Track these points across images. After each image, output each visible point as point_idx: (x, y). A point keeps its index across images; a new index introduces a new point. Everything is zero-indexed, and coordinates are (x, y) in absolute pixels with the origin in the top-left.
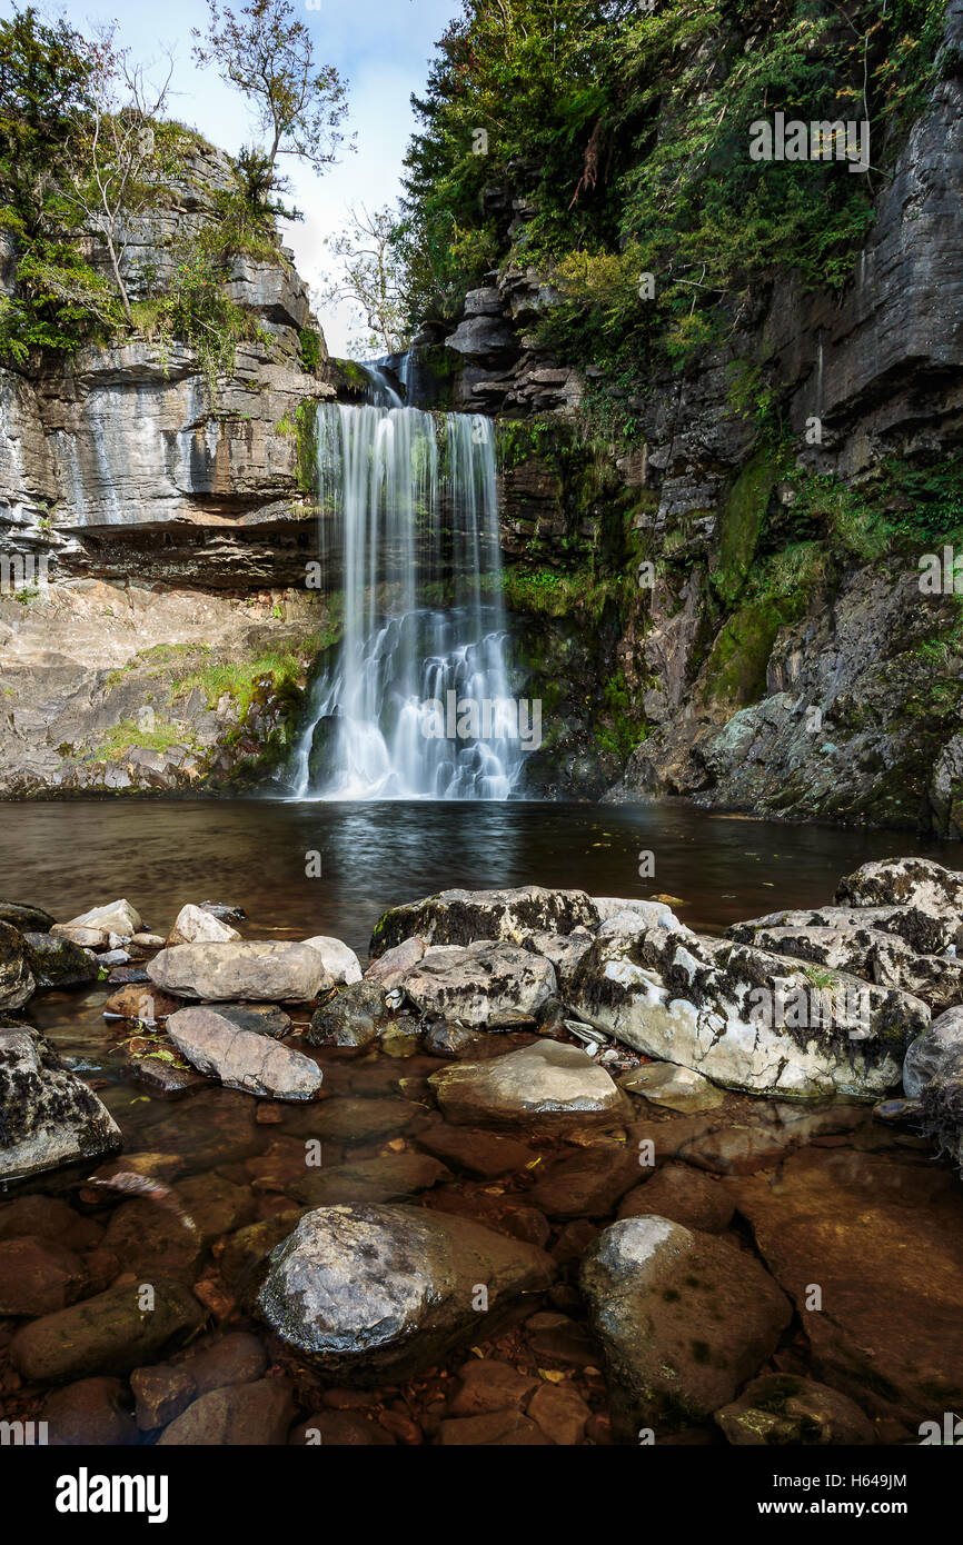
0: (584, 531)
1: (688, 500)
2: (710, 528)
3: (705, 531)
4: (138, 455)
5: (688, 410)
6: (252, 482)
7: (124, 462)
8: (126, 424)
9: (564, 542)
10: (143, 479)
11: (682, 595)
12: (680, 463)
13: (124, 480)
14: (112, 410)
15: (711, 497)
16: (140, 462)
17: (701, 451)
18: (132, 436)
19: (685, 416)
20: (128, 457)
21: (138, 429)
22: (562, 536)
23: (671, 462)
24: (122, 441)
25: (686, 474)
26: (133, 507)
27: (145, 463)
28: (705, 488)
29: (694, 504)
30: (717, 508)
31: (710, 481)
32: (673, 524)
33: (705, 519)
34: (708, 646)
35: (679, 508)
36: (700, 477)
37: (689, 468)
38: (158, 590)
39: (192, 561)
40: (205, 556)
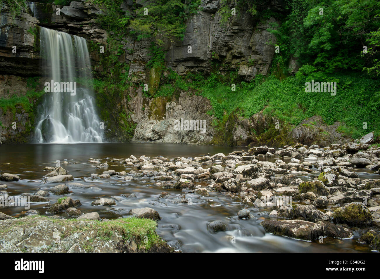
0: (108, 71)
1: (137, 69)
2: (144, 77)
3: (142, 77)
5: (137, 48)
9: (102, 73)
11: (137, 91)
12: (135, 60)
15: (143, 69)
17: (140, 58)
19: (136, 49)
22: (102, 72)
23: (133, 59)
25: (137, 63)
28: (142, 67)
29: (139, 70)
30: (145, 72)
31: (143, 66)
32: (134, 74)
33: (142, 74)
34: (146, 105)
35: (135, 70)
36: (140, 64)
37: (137, 62)
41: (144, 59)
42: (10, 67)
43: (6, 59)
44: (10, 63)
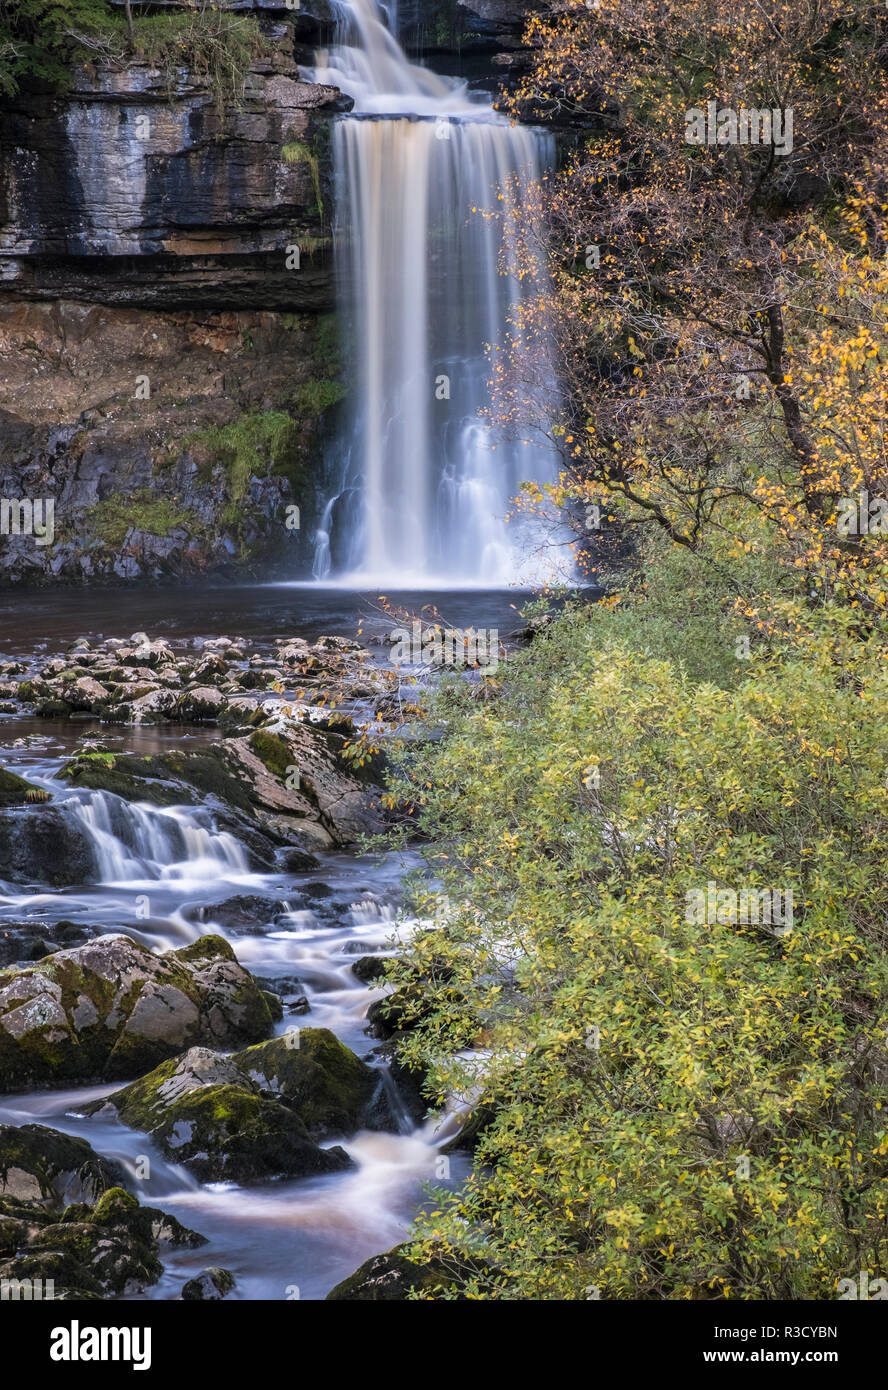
4: (118, 180)
6: (254, 213)
7: (100, 187)
8: (105, 146)
10: (123, 207)
13: (98, 207)
14: (90, 130)
16: (122, 189)
18: (114, 159)
20: (106, 182)
21: (124, 153)
24: (101, 164)
26: (106, 237)
27: (126, 190)
38: (95, 318)
39: (151, 285)
40: (173, 282)
42: (242, 285)
43: (224, 261)
44: (239, 273)
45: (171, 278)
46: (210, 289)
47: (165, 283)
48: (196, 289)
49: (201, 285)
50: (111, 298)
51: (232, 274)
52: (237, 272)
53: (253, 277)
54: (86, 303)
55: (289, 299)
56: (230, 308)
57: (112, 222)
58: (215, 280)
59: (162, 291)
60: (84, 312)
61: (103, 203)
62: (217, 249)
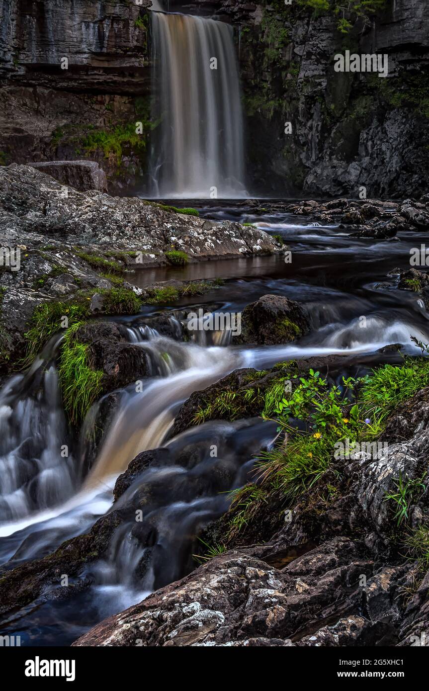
0: (263, 78)
1: (313, 71)
2: (324, 84)
3: (322, 85)
4: (70, 32)
5: (313, 32)
6: (125, 49)
7: (62, 34)
8: (65, 16)
9: (253, 82)
11: (312, 111)
12: (309, 54)
13: (61, 43)
14: (59, 9)
15: (323, 70)
16: (71, 35)
17: (318, 50)
18: (68, 22)
19: (311, 34)
20: (65, 32)
21: (72, 19)
22: (252, 79)
23: (305, 53)
24: (63, 24)
25: (312, 59)
26: (64, 56)
27: (73, 36)
28: (321, 67)
29: (316, 73)
30: (326, 75)
31: (323, 64)
32: (307, 80)
33: (322, 80)
34: (326, 135)
35: (309, 73)
36: (318, 62)
37: (313, 57)
38: (51, 94)
39: (75, 80)
40: (86, 79)
41: (325, 51)
42: (111, 82)
43: (107, 71)
44: (112, 77)
45: (85, 77)
46: (99, 83)
47: (81, 80)
48: (93, 83)
49: (96, 81)
50: (59, 86)
51: (108, 77)
52: (111, 76)
53: (116, 79)
54: (47, 88)
55: (127, 89)
56: (104, 92)
57: (67, 50)
58: (102, 78)
59: (81, 83)
60: (46, 92)
61: (64, 41)
62: (106, 65)
